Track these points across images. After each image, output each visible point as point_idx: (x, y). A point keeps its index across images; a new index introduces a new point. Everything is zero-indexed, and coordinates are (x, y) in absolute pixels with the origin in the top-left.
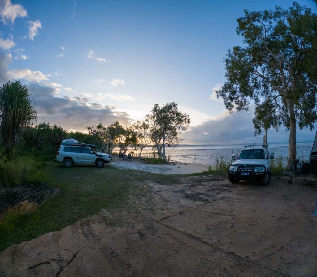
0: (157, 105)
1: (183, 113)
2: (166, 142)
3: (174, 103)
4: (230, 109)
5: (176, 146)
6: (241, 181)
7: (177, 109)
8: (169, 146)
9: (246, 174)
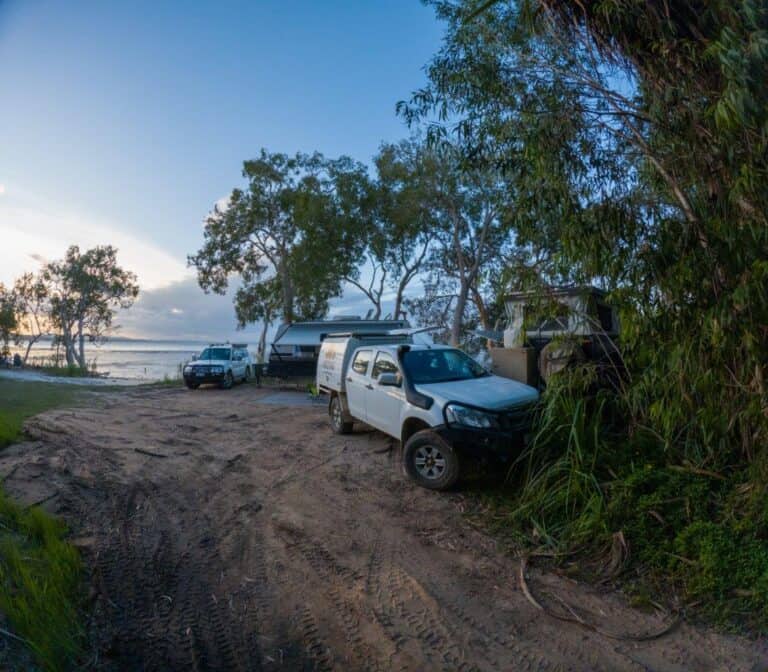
0: (75, 249)
1: (125, 270)
2: (86, 331)
3: (110, 247)
4: (205, 288)
5: (105, 340)
6: (202, 386)
7: (114, 259)
8: (92, 339)
9: (201, 375)
